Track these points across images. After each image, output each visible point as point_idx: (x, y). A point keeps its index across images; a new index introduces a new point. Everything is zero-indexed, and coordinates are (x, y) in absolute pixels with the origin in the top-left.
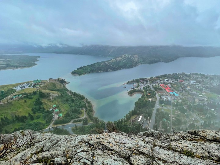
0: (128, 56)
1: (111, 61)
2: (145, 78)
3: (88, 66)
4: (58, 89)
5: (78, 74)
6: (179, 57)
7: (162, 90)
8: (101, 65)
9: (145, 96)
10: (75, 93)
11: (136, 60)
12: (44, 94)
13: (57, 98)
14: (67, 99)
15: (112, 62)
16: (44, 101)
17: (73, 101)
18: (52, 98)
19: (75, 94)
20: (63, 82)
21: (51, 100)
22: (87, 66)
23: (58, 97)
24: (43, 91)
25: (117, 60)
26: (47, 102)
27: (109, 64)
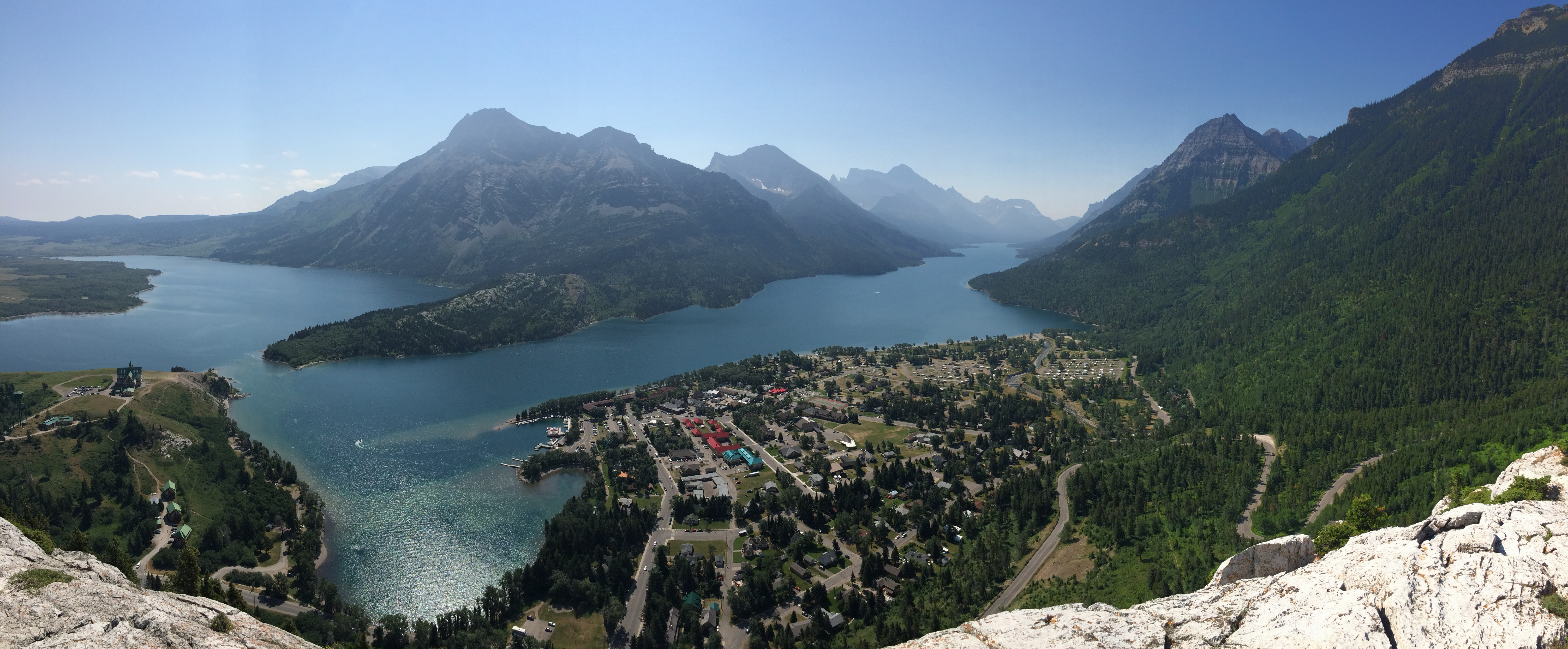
0: (537, 281)
1: (450, 307)
2: (614, 394)
3: (341, 323)
4: (198, 419)
5: (288, 360)
6: (771, 279)
7: (691, 446)
8: (400, 322)
9: (602, 484)
10: (258, 445)
11: (575, 300)
12: (141, 427)
13: (187, 455)
14: (222, 469)
15: (453, 311)
16: (137, 458)
17: (244, 479)
18: (169, 452)
19: (257, 451)
20: (220, 387)
21: (163, 459)
22: (336, 324)
23: (190, 452)
24: (142, 416)
25: (477, 301)
26: (146, 463)
27: (436, 319)
